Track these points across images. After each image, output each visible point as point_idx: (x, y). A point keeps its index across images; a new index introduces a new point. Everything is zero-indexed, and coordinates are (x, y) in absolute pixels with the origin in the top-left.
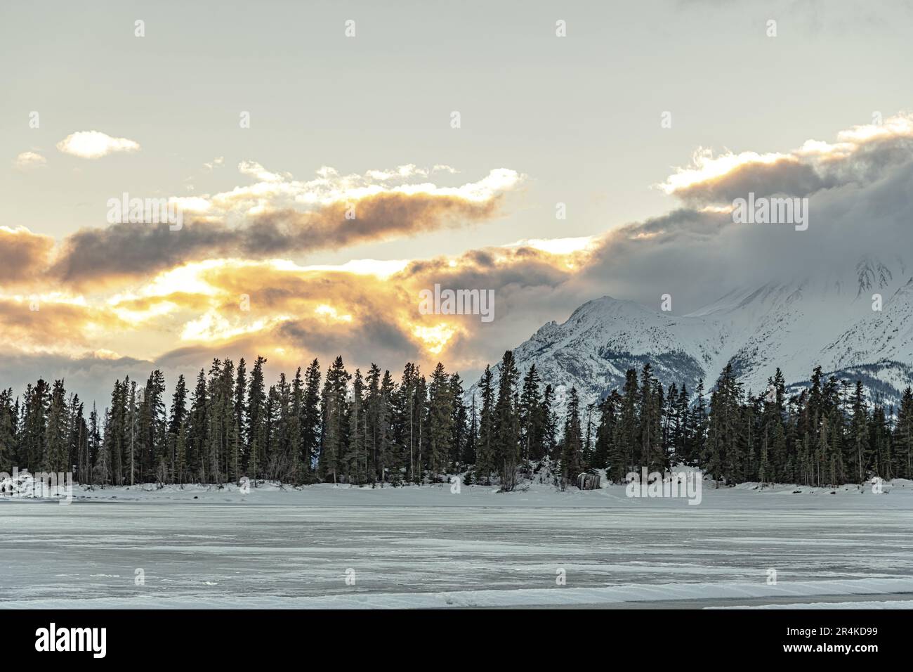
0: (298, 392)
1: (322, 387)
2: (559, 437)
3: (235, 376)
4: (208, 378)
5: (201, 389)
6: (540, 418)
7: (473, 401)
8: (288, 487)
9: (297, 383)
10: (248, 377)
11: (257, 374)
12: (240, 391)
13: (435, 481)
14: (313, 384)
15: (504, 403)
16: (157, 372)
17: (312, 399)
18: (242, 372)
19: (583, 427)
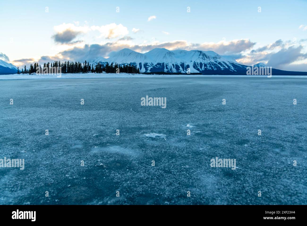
0: (64, 64)
1: (67, 64)
2: (92, 69)
3: (57, 63)
4: (54, 63)
5: (54, 64)
6: (90, 67)
7: (82, 65)
8: (64, 74)
9: (64, 63)
10: (59, 63)
11: (60, 62)
12: (58, 64)
13: (79, 73)
14: (66, 64)
15: (86, 66)
16: (49, 62)
17: (66, 65)
18: (58, 62)
19: (94, 68)
